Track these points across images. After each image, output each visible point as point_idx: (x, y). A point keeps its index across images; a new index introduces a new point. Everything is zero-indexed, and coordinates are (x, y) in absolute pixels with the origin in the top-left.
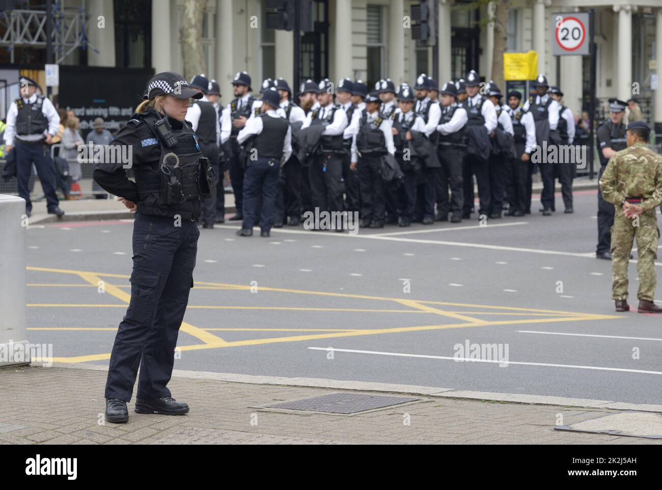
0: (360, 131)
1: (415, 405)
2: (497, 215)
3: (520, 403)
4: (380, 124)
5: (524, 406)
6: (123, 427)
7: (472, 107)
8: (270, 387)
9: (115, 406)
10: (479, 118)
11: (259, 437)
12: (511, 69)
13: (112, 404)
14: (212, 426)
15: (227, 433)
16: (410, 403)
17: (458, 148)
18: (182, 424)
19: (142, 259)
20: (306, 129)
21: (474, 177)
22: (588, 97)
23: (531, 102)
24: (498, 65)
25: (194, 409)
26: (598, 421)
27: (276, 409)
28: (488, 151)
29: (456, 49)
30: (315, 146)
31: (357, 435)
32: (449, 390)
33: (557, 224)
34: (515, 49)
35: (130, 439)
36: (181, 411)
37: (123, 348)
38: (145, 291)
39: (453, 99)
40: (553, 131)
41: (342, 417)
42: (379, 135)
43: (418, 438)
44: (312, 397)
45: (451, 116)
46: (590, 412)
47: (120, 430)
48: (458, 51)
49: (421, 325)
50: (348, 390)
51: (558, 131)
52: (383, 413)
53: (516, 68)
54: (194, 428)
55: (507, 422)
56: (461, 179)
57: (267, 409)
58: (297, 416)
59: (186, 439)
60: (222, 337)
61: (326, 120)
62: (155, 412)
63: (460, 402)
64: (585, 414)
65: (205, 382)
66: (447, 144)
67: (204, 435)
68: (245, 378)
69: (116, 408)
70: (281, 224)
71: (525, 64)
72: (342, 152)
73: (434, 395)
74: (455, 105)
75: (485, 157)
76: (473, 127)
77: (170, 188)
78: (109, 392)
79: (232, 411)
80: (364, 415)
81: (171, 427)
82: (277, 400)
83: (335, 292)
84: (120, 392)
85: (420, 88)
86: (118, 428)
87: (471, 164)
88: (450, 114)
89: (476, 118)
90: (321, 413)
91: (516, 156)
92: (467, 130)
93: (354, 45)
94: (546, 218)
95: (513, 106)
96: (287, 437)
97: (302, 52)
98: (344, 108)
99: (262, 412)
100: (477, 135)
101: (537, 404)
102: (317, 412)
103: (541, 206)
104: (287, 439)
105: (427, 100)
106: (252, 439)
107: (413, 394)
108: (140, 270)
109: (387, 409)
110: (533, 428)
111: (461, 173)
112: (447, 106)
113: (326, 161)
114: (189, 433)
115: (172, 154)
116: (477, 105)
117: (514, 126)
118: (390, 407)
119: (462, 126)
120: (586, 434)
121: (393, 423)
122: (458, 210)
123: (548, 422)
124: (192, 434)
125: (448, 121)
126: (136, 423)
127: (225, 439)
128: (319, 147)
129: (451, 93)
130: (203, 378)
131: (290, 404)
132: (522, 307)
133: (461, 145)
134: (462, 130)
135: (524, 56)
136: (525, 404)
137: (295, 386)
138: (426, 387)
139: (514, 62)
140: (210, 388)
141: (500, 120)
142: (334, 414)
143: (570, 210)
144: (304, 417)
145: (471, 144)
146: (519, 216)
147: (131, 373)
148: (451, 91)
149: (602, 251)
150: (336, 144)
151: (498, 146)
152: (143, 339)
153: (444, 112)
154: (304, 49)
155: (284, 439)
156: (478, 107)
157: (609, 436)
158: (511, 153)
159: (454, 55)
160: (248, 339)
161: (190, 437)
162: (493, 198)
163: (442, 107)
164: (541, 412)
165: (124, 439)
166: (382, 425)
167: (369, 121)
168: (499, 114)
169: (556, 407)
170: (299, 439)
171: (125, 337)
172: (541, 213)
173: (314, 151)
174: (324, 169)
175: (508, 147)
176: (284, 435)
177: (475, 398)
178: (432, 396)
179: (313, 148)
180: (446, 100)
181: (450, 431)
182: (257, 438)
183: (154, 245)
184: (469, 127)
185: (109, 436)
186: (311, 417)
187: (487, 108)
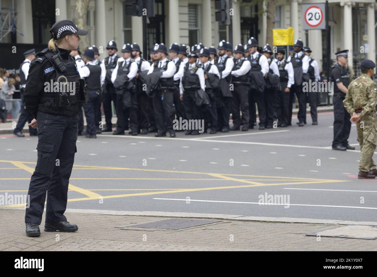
0: (184, 75)
1: (219, 224)
2: (270, 126)
3: (284, 222)
4: (196, 70)
5: (287, 224)
6: (37, 239)
7: (253, 60)
8: (129, 217)
9: (31, 226)
10: (257, 66)
11: (122, 243)
12: (277, 39)
13: (30, 225)
14: (92, 238)
15: (102, 241)
16: (216, 223)
17: (245, 85)
18: (74, 237)
19: (43, 135)
20: (151, 74)
21: (256, 104)
22: (325, 59)
23: (292, 56)
24: (270, 38)
25: (81, 229)
26: (333, 230)
27: (132, 228)
28: (263, 87)
29: (244, 31)
30: (156, 84)
31: (183, 241)
32: (240, 216)
33: (308, 131)
34: (280, 27)
35: (41, 246)
36: (73, 229)
37: (34, 191)
38: (46, 155)
39: (241, 55)
40: (305, 74)
41: (173, 232)
42: (196, 77)
43: (221, 242)
44: (155, 221)
45: (241, 66)
46: (329, 226)
47: (35, 241)
48: (245, 32)
49: (224, 186)
50: (177, 217)
51: (309, 74)
52: (199, 229)
53: (280, 38)
54: (81, 239)
55: (277, 232)
56: (247, 104)
57: (127, 228)
58: (146, 232)
59: (76, 245)
60: (99, 194)
61: (163, 69)
62: (57, 231)
63: (247, 223)
64: (325, 227)
65: (88, 215)
66: (238, 82)
67: (87, 243)
68: (114, 212)
69: (32, 227)
70: (136, 133)
71: (286, 35)
72: (173, 88)
73: (231, 219)
74: (243, 58)
75: (261, 90)
76: (254, 72)
77: (61, 97)
78: (27, 219)
79: (105, 230)
80: (187, 230)
81: (66, 239)
82: (133, 223)
83: (170, 170)
84: (34, 219)
85: (221, 48)
86: (34, 240)
87: (254, 95)
88: (240, 64)
89: (256, 67)
90: (160, 229)
91: (281, 89)
92: (250, 74)
93: (181, 29)
94: (301, 128)
95: (280, 59)
96: (138, 243)
97: (149, 33)
98: (174, 61)
99: (124, 230)
100: (257, 77)
101: (295, 223)
102: (158, 229)
103: (298, 121)
104: (139, 244)
105: (225, 56)
106: (118, 244)
107: (218, 219)
108: (42, 142)
109: (202, 227)
110: (292, 235)
111: (247, 100)
112: (238, 59)
113: (163, 94)
114: (78, 242)
115: (63, 76)
116: (256, 58)
117: (280, 71)
118: (203, 226)
119: (248, 71)
120: (326, 238)
121: (205, 234)
122: (246, 123)
123: (302, 232)
124: (80, 242)
125: (239, 68)
126: (45, 237)
127: (101, 245)
128: (159, 85)
129: (240, 52)
130: (87, 213)
131: (141, 225)
132: (286, 177)
133: (247, 83)
134: (248, 74)
135: (285, 31)
136: (288, 223)
137: (144, 216)
138: (226, 215)
139: (279, 35)
140: (92, 218)
141: (271, 67)
142: (168, 230)
143: (316, 123)
144: (150, 232)
145: (252, 82)
146: (284, 127)
147: (40, 206)
148: (241, 50)
149: (335, 145)
150: (169, 83)
151: (270, 83)
152: (46, 184)
153: (237, 63)
154: (150, 32)
155: (137, 244)
156: (257, 59)
157: (340, 238)
158: (277, 87)
159: (242, 34)
160: (116, 194)
161: (79, 244)
162: (267, 116)
163: (235, 60)
164: (298, 227)
165: (37, 246)
166: (198, 235)
167: (190, 68)
168: (270, 63)
169: (307, 224)
170: (146, 243)
171: (34, 184)
172: (298, 125)
173: (156, 88)
174: (162, 99)
175: (276, 84)
176: (138, 242)
177: (256, 220)
178: (230, 220)
179: (155, 86)
180: (237, 56)
181: (241, 238)
182: (120, 243)
183: (50, 126)
184: (251, 72)
185: (28, 245)
186: (154, 232)
187: (263, 60)
